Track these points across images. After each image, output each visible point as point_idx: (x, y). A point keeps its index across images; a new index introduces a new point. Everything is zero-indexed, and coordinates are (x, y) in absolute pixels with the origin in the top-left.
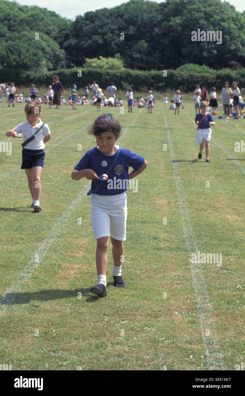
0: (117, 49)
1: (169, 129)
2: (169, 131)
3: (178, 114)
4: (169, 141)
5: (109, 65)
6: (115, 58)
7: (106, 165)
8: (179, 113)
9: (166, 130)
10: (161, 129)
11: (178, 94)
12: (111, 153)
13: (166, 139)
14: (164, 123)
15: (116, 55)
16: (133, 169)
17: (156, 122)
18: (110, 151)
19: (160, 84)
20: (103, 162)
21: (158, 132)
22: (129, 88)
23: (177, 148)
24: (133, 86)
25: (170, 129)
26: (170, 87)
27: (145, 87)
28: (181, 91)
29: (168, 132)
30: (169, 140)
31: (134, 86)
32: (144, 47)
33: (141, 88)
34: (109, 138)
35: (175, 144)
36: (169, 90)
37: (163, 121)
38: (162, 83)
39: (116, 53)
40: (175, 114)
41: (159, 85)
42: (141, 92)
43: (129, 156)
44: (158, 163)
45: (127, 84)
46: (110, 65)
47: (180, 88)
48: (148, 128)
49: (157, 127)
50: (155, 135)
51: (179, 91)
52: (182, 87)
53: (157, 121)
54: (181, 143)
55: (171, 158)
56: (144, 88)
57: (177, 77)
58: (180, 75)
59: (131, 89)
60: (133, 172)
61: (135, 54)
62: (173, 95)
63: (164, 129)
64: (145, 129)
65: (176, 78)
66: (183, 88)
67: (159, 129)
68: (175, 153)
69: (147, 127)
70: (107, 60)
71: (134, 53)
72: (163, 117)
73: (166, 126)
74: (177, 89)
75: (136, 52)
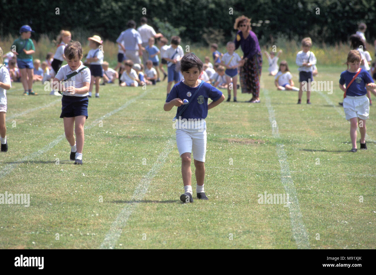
1: (283, 142)
2: (284, 148)
3: (308, 101)
4: (286, 175)
7: (191, 95)
8: (310, 101)
9: (274, 145)
10: (261, 143)
11: (306, 48)
12: (195, 86)
13: (276, 168)
14: (269, 128)
16: (212, 101)
17: (247, 124)
18: (194, 84)
20: (188, 93)
21: (255, 150)
22: (174, 36)
23: (304, 192)
24: (183, 28)
25: (287, 142)
26: (283, 32)
27: (216, 32)
28: (313, 40)
29: (281, 150)
30: (282, 171)
31: (188, 30)
33: (205, 36)
34: (195, 72)
35: (299, 181)
36: (282, 39)
37: (267, 120)
40: (299, 101)
41: (254, 24)
42: (206, 45)
43: (209, 89)
44: (255, 233)
45: (168, 25)
47: (311, 33)
48: (226, 141)
49: (252, 138)
50: (247, 160)
51: (308, 41)
52: (317, 28)
53: (251, 121)
54: (316, 180)
55: (290, 219)
56: (212, 36)
59: (180, 40)
60: (212, 103)
62: (294, 52)
63: (268, 143)
64: (218, 144)
65: (301, 6)
66: (320, 33)
67: (256, 143)
68: (302, 207)
69: (223, 138)
72: (266, 110)
73: (277, 135)
74: (303, 35)
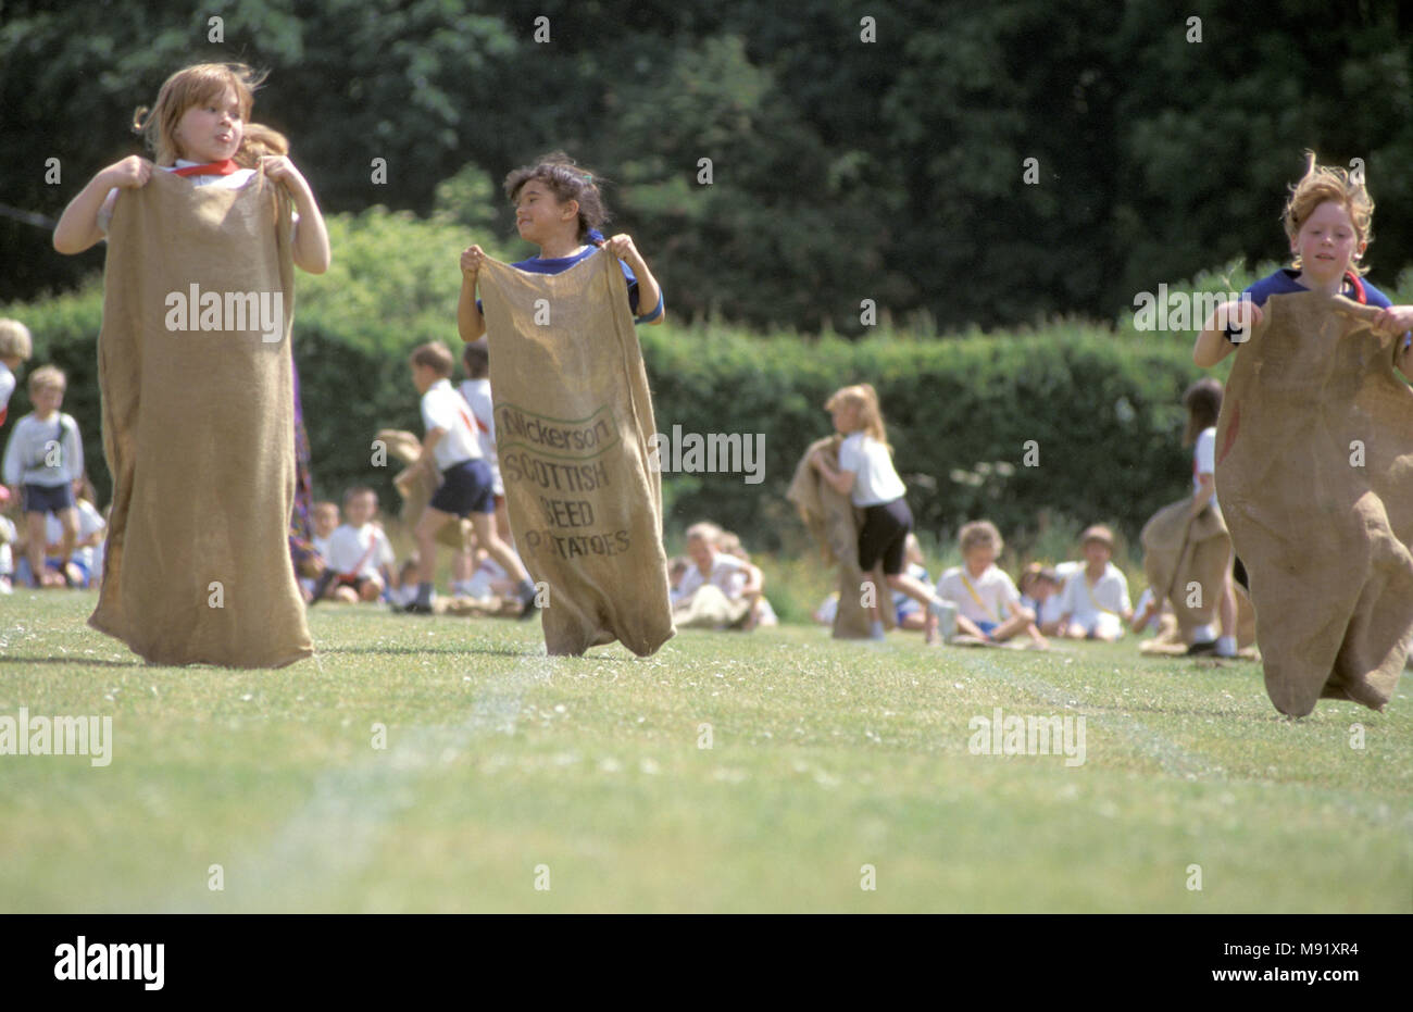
0: (459, 129)
5: (386, 286)
6: (441, 216)
15: (445, 190)
19: (970, 467)
32: (733, 112)
38: (992, 460)
39: (450, 165)
41: (959, 475)
46: (398, 286)
57: (1137, 405)
58: (1167, 384)
61: (651, 180)
65: (1125, 411)
70: (363, 239)
71: (632, 169)
75: (658, 165)
